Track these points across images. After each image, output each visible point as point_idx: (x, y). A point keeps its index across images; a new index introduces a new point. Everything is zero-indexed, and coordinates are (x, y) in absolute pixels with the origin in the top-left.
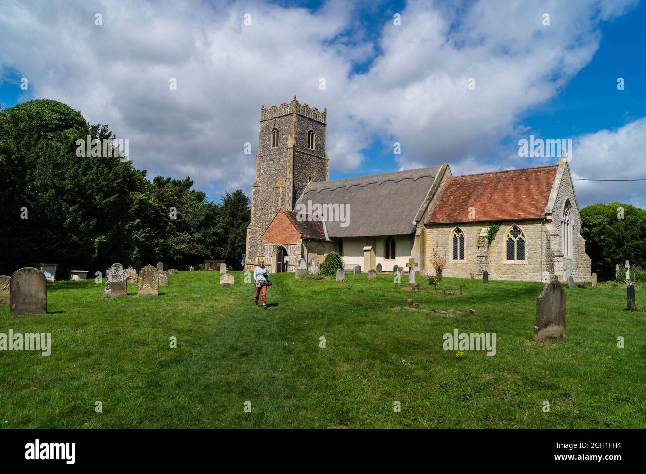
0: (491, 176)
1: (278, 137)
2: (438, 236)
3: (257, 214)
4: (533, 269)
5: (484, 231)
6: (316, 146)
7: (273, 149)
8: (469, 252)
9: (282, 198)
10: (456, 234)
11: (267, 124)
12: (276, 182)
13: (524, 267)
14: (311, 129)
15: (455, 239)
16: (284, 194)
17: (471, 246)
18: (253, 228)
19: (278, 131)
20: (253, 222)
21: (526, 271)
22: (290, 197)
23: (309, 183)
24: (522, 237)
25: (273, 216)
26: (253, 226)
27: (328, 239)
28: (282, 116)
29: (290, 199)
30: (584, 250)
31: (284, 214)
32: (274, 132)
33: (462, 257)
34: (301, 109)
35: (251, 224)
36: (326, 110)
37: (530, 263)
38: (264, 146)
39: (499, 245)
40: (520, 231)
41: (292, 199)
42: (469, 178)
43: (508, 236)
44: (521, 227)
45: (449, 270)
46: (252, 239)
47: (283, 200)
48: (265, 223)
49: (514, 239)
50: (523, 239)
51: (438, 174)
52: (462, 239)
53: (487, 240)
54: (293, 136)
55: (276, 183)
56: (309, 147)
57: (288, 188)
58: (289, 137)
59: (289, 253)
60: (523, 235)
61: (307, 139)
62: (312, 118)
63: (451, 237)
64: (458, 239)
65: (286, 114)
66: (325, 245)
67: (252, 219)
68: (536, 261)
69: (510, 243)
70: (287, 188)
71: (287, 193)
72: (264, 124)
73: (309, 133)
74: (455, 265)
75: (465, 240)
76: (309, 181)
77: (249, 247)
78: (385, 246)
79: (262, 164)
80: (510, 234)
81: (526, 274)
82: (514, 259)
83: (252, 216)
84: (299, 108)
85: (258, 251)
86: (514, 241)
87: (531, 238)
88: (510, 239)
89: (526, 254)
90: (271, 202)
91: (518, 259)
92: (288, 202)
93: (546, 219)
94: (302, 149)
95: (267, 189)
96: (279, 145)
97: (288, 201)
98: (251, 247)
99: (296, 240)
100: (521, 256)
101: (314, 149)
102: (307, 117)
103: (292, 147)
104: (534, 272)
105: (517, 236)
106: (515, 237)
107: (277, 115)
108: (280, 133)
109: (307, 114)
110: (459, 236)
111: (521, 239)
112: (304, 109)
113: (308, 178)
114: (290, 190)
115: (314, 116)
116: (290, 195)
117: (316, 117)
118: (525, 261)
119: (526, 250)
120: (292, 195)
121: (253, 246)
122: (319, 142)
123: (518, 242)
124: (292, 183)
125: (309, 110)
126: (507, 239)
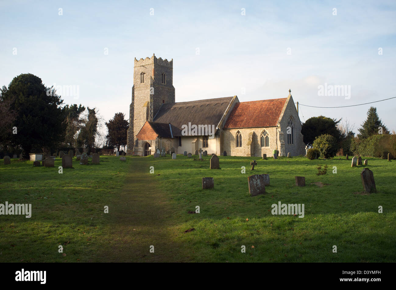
0: (257, 103)
1: (144, 77)
3: (133, 122)
5: (251, 132)
6: (166, 82)
7: (141, 84)
8: (244, 143)
12: (144, 103)
13: (269, 150)
14: (163, 72)
15: (237, 137)
16: (148, 111)
17: (245, 140)
18: (130, 130)
20: (130, 127)
21: (270, 152)
28: (146, 65)
30: (303, 140)
31: (148, 124)
33: (241, 146)
34: (157, 61)
36: (172, 60)
37: (271, 148)
38: (136, 82)
39: (258, 139)
40: (266, 133)
41: (153, 114)
44: (267, 130)
45: (235, 152)
46: (130, 137)
47: (148, 114)
51: (231, 101)
53: (252, 137)
54: (153, 77)
57: (151, 107)
59: (151, 145)
60: (268, 134)
61: (161, 78)
62: (164, 65)
63: (235, 136)
64: (239, 137)
65: (149, 64)
66: (171, 140)
68: (274, 147)
71: (150, 111)
72: (136, 69)
73: (162, 74)
74: (238, 150)
75: (242, 137)
76: (163, 103)
77: (129, 141)
78: (203, 141)
79: (135, 92)
80: (262, 134)
81: (270, 154)
82: (264, 146)
87: (272, 136)
88: (263, 136)
89: (269, 144)
90: (141, 115)
93: (278, 126)
94: (158, 84)
95: (139, 108)
96: (145, 82)
97: (151, 115)
99: (155, 138)
100: (267, 145)
101: (166, 84)
105: (265, 135)
107: (144, 64)
108: (145, 75)
109: (161, 64)
110: (239, 135)
111: (267, 136)
112: (159, 61)
113: (162, 101)
114: (152, 109)
115: (166, 64)
116: (152, 112)
117: (166, 65)
118: (269, 147)
119: (269, 142)
120: (153, 112)
121: (131, 141)
122: (169, 79)
123: (266, 137)
124: (153, 104)
125: (162, 61)
126: (261, 136)
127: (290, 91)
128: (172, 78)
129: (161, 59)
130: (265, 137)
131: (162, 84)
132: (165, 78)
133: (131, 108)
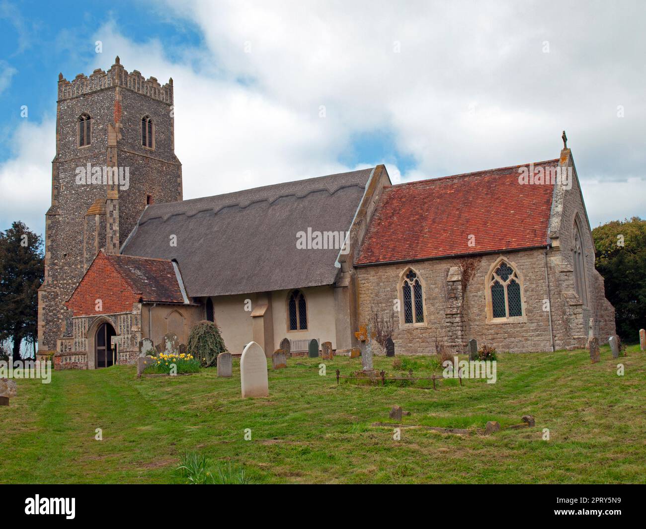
0: (456, 181)
1: (88, 128)
2: (378, 284)
3: (55, 264)
4: (536, 330)
5: (455, 271)
6: (156, 143)
7: (80, 150)
8: (432, 309)
9: (100, 234)
10: (408, 280)
11: (68, 107)
12: (88, 205)
13: (522, 327)
14: (147, 114)
15: (406, 289)
16: (103, 227)
17: (434, 299)
18: (48, 289)
19: (89, 118)
20: (48, 279)
21: (524, 334)
22: (115, 232)
23: (147, 207)
24: (515, 278)
25: (86, 266)
26: (49, 285)
27: (187, 301)
28: (95, 92)
29: (115, 234)
30: (604, 294)
31: (106, 261)
32: (82, 120)
33: (420, 319)
34: (128, 79)
35: (45, 283)
36: (171, 81)
37: (531, 321)
38: (65, 145)
39: (479, 293)
40: (510, 270)
41: (118, 235)
42: (420, 188)
43: (493, 278)
44: (512, 263)
45: (401, 341)
46: (47, 309)
47: (103, 237)
48: (70, 279)
49: (502, 282)
50: (517, 281)
51: (369, 182)
52: (418, 287)
53: (460, 287)
54: (117, 125)
55: (88, 208)
56: (144, 144)
57: (111, 215)
58: (110, 128)
59: (118, 331)
60: (516, 276)
61: (141, 130)
62: (148, 95)
63: (400, 286)
64: (412, 289)
65: (103, 88)
66: (182, 311)
67: (46, 273)
68: (541, 316)
69: (496, 290)
70: (108, 215)
71: (108, 225)
72: (64, 106)
73: (144, 120)
74: (409, 331)
75: (423, 290)
76: (148, 204)
77: (44, 323)
78: (288, 307)
79: (62, 175)
80: (495, 275)
81: (527, 340)
82: (504, 315)
83: (47, 268)
84: (126, 79)
85: (59, 330)
86: (502, 287)
87: (530, 280)
88: (497, 283)
89: (524, 306)
90: (81, 242)
91: (511, 315)
92: (112, 240)
93: (551, 247)
94: (133, 147)
95: (73, 219)
96: (92, 141)
97: (112, 237)
98: (47, 323)
99: (131, 305)
100: (516, 310)
101: (154, 148)
102: (141, 92)
103: (115, 144)
104: (538, 335)
105: (507, 278)
106: (505, 279)
107: (87, 90)
108: (92, 121)
109: (139, 89)
110: (413, 283)
111: (513, 281)
112: (134, 79)
113: (146, 199)
114: (114, 219)
115: (153, 92)
116: (114, 228)
117: (155, 93)
118: (523, 318)
119: (523, 299)
120: (118, 228)
121: (50, 321)
122: (163, 136)
123: (508, 286)
124: (117, 206)
125: (143, 82)
126: (492, 284)
127: (565, 139)
128: (172, 133)
129: (137, 74)
130: (505, 284)
131: (143, 146)
132: (150, 132)
133: (50, 222)
